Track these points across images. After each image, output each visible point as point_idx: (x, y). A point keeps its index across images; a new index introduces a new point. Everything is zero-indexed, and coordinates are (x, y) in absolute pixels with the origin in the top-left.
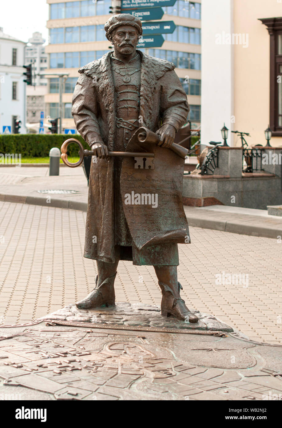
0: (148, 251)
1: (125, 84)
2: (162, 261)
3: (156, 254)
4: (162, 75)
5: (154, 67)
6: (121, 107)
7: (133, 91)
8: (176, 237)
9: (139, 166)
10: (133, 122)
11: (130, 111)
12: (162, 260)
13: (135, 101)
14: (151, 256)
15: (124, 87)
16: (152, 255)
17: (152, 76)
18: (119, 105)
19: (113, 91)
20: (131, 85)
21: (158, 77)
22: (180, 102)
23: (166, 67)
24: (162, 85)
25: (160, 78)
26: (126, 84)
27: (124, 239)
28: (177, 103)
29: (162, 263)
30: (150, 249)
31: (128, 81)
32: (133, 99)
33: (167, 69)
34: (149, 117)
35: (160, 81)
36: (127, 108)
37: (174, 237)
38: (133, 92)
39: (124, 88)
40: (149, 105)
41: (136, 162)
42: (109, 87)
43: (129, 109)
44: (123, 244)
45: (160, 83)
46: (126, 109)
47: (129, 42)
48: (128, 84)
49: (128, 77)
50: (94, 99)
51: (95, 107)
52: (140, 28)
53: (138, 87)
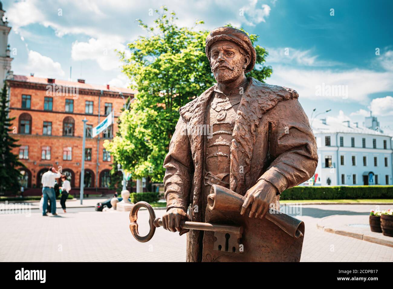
1: (218, 123)
4: (270, 107)
5: (260, 96)
6: (210, 156)
7: (227, 132)
9: (220, 247)
10: (222, 177)
11: (220, 161)
13: (227, 146)
17: (254, 109)
18: (208, 152)
20: (225, 123)
21: (263, 110)
22: (296, 145)
23: (278, 95)
24: (270, 120)
25: (268, 110)
26: (220, 123)
28: (292, 146)
31: (222, 118)
33: (280, 98)
35: (269, 116)
36: (217, 156)
38: (226, 134)
39: (217, 128)
41: (216, 240)
43: (219, 158)
45: (267, 119)
46: (215, 158)
47: (224, 64)
48: (222, 122)
49: (224, 113)
50: (185, 146)
51: (186, 158)
52: (245, 45)
53: (231, 126)
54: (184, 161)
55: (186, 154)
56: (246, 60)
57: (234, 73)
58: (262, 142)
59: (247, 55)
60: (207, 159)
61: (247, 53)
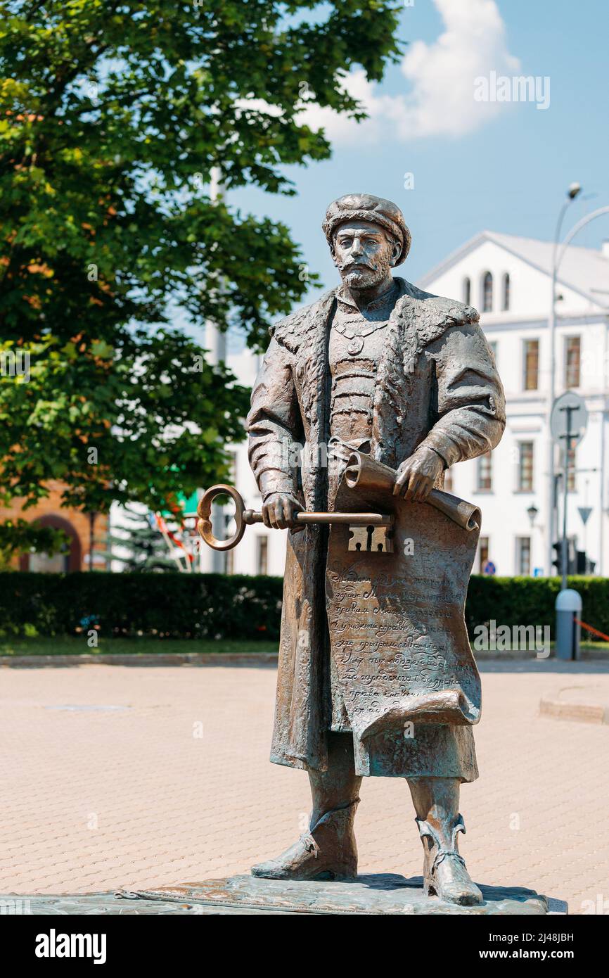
0: (388, 743)
1: (351, 357)
2: (417, 766)
3: (405, 750)
4: (435, 336)
6: (336, 411)
7: (365, 373)
8: (436, 709)
9: (358, 545)
10: (359, 445)
11: (354, 420)
12: (416, 764)
13: (367, 395)
14: (395, 756)
15: (347, 364)
16: (397, 753)
17: (410, 338)
18: (333, 405)
19: (320, 373)
20: (362, 359)
21: (425, 341)
22: (473, 396)
23: (448, 316)
24: (435, 357)
25: (432, 341)
26: (353, 357)
27: (340, 716)
28: (466, 399)
29: (416, 770)
30: (392, 739)
31: (357, 351)
32: (362, 392)
33: (450, 322)
34: (397, 432)
35: (432, 349)
36: (350, 413)
37: (431, 709)
38: (364, 376)
39: (348, 366)
40: (396, 405)
41: (351, 534)
42: (311, 366)
43: (354, 415)
44: (335, 727)
45: (431, 354)
46: (346, 414)
47: (361, 261)
48: (357, 357)
49: (359, 341)
50: (287, 393)
51: (288, 414)
52: (395, 227)
53: (373, 364)
54: (286, 418)
55: (289, 407)
56: (395, 251)
57: (377, 276)
58: (422, 392)
59: (396, 242)
60: (333, 416)
61: (396, 238)
